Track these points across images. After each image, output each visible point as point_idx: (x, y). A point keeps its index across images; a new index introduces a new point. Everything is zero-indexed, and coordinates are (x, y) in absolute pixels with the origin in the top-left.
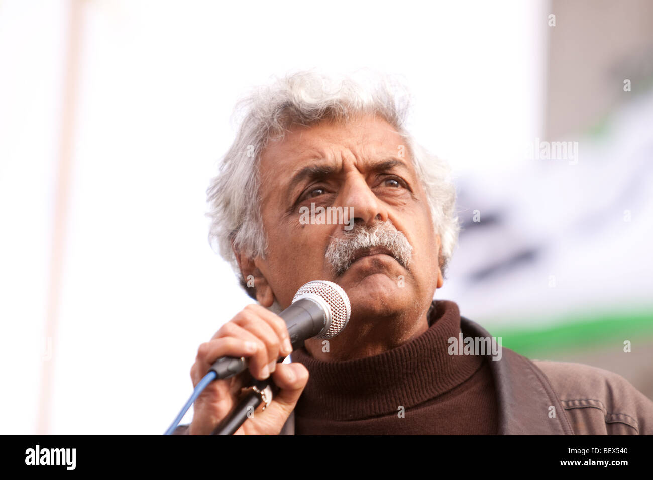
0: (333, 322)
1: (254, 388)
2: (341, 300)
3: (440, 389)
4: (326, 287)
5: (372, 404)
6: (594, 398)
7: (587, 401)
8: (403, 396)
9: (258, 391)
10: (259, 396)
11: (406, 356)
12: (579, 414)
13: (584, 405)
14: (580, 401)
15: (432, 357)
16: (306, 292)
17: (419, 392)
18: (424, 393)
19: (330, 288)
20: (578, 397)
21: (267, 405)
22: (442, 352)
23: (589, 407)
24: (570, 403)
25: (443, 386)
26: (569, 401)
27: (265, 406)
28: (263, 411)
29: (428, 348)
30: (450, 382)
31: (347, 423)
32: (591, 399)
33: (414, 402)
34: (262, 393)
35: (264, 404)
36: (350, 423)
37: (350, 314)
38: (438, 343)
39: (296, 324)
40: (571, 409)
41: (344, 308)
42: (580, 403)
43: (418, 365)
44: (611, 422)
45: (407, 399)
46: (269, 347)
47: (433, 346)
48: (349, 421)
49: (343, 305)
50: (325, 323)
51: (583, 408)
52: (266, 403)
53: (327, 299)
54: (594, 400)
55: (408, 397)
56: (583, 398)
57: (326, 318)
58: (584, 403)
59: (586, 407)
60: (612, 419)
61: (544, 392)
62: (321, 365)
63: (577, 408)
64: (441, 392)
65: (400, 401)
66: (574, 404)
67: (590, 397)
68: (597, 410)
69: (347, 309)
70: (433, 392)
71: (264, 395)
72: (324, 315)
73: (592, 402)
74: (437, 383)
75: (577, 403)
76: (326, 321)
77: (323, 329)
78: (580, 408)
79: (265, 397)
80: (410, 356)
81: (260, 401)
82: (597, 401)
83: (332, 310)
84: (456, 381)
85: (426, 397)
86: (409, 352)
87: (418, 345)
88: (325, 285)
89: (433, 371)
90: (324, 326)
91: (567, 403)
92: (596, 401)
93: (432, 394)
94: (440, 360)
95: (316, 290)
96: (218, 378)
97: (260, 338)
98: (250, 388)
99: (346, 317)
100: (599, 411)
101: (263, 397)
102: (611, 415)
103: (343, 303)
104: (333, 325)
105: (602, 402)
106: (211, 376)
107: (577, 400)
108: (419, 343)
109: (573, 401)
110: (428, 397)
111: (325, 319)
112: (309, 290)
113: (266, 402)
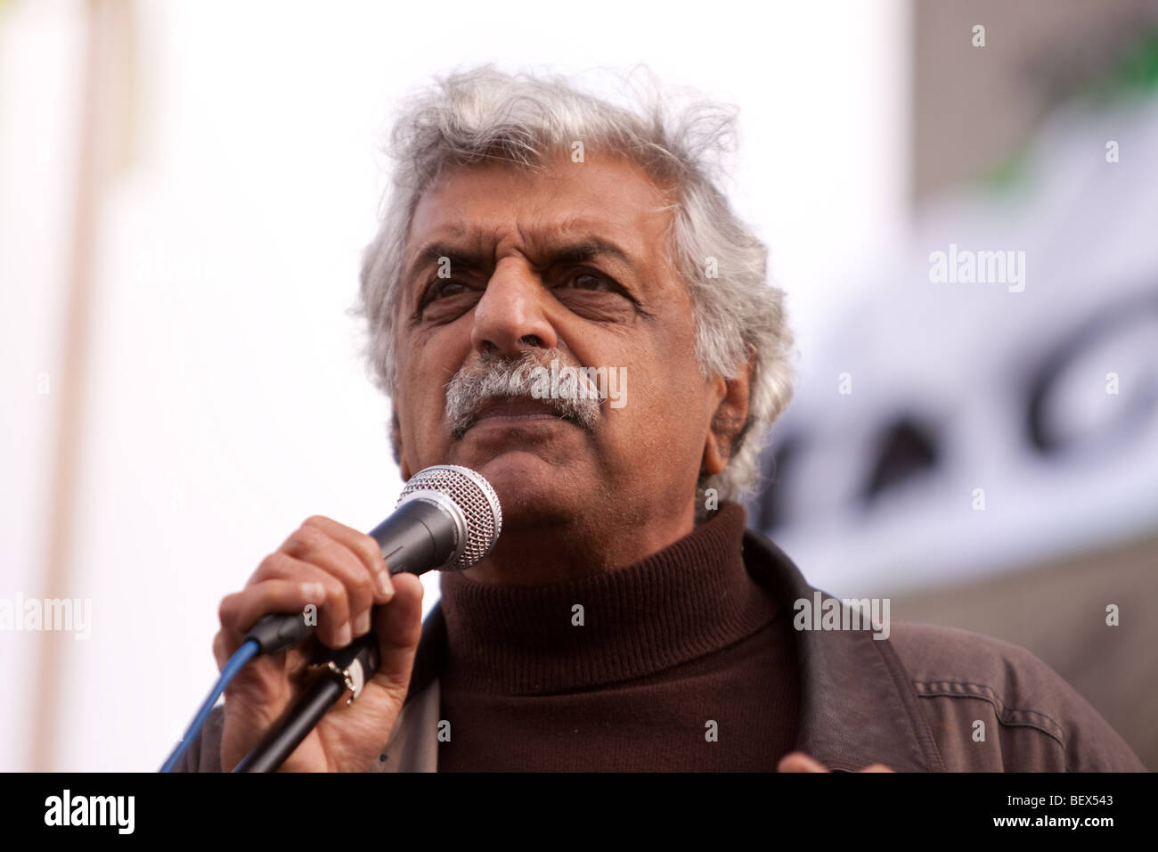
0: (469, 540)
1: (331, 665)
2: (483, 499)
3: (703, 646)
4: (455, 477)
5: (578, 668)
6: (978, 681)
7: (965, 685)
8: (635, 654)
9: (338, 671)
10: (340, 680)
11: (642, 579)
12: (950, 707)
13: (959, 693)
14: (952, 684)
15: (689, 587)
16: (420, 488)
17: (664, 649)
18: (672, 652)
19: (462, 478)
20: (949, 678)
21: (356, 695)
22: (706, 578)
23: (969, 697)
24: (934, 687)
25: (708, 642)
26: (931, 682)
27: (352, 698)
28: (348, 705)
29: (682, 568)
30: (720, 635)
31: (533, 699)
32: (972, 684)
33: (654, 666)
34: (346, 673)
35: (350, 695)
36: (536, 699)
37: (500, 524)
38: (700, 561)
39: (402, 547)
40: (934, 697)
41: (489, 512)
42: (953, 688)
43: (665, 601)
44: (1012, 724)
45: (641, 661)
46: (352, 589)
47: (692, 568)
48: (534, 695)
49: (488, 507)
50: (456, 541)
51: (957, 697)
52: (354, 692)
53: (458, 499)
54: (978, 686)
55: (643, 657)
56: (958, 679)
57: (457, 532)
58: (959, 688)
59: (964, 697)
60: (1014, 718)
61: (886, 669)
62: (485, 594)
63: (946, 696)
64: (703, 651)
65: (629, 664)
66: (940, 688)
67: (971, 679)
68: (983, 702)
69: (495, 515)
70: (689, 651)
71: (349, 677)
72: (454, 527)
73: (975, 689)
74: (696, 634)
75: (946, 687)
76: (458, 540)
77: (453, 553)
78: (951, 697)
79: (351, 681)
80: (651, 581)
81: (343, 688)
82: (984, 687)
83: (467, 518)
84: (733, 635)
85: (675, 657)
86: (650, 573)
87: (665, 561)
88: (453, 474)
89: (691, 612)
90: (454, 548)
91: (928, 685)
92: (982, 687)
93: (687, 653)
94: (703, 593)
95: (437, 484)
96: (261, 651)
97: (336, 574)
98: (323, 666)
99: (493, 530)
100: (986, 704)
101: (347, 681)
102: (1011, 711)
103: (487, 505)
104: (470, 546)
105: (991, 689)
106: (250, 649)
107: (947, 682)
108: (667, 559)
109: (939, 683)
110: (680, 658)
111: (455, 535)
112: (424, 483)
113: (353, 689)
